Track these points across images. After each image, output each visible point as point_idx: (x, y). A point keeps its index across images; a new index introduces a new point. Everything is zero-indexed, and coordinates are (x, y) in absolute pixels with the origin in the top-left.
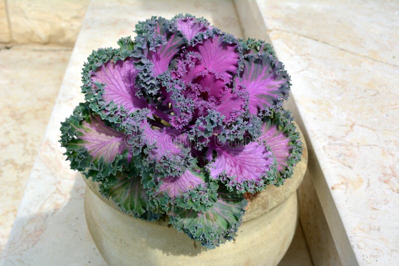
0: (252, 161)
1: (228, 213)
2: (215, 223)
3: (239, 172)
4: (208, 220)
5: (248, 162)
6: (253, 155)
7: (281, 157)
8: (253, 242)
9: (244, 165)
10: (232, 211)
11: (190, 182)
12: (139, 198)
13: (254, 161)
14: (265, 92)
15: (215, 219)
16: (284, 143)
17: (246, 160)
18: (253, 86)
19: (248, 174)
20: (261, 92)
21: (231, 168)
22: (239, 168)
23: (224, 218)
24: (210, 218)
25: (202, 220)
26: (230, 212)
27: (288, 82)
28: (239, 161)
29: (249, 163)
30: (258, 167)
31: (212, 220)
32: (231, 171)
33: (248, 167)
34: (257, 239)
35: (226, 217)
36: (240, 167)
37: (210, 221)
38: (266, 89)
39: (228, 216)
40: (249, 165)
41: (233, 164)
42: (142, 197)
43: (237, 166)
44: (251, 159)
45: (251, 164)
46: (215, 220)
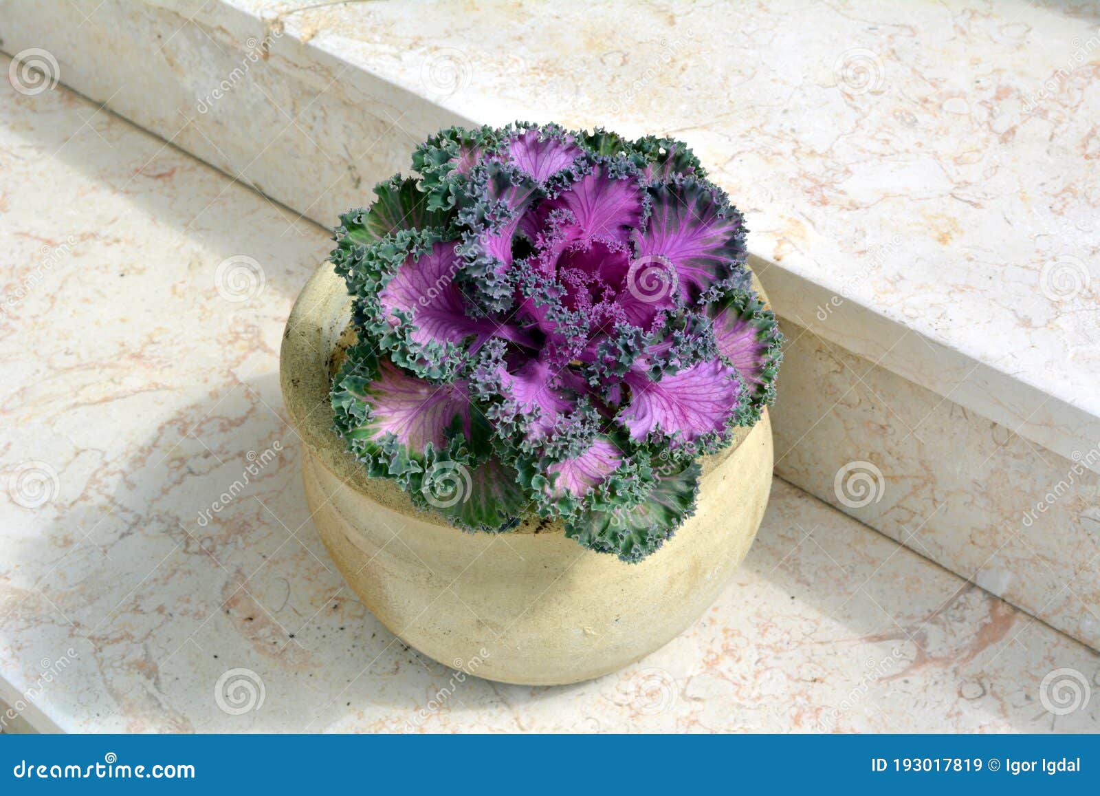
0: (699, 392)
1: (669, 495)
2: (646, 517)
3: (681, 418)
4: (635, 516)
5: (691, 394)
6: (698, 379)
7: (745, 368)
8: (698, 526)
9: (686, 402)
10: (674, 490)
11: (595, 455)
12: (487, 498)
13: (703, 391)
14: (701, 253)
15: (645, 511)
16: (747, 339)
17: (688, 391)
18: (674, 243)
19: (699, 420)
20: (692, 253)
21: (663, 414)
22: (677, 409)
23: (660, 504)
24: (638, 512)
25: (624, 519)
26: (671, 493)
27: (741, 227)
28: (675, 396)
29: (693, 397)
30: (713, 402)
32: (666, 419)
33: (695, 405)
34: (704, 515)
35: (666, 503)
36: (680, 408)
37: (639, 515)
38: (701, 246)
39: (669, 499)
40: (697, 401)
41: (665, 405)
42: (493, 495)
43: (674, 407)
44: (696, 388)
45: (700, 398)
46: (647, 513)
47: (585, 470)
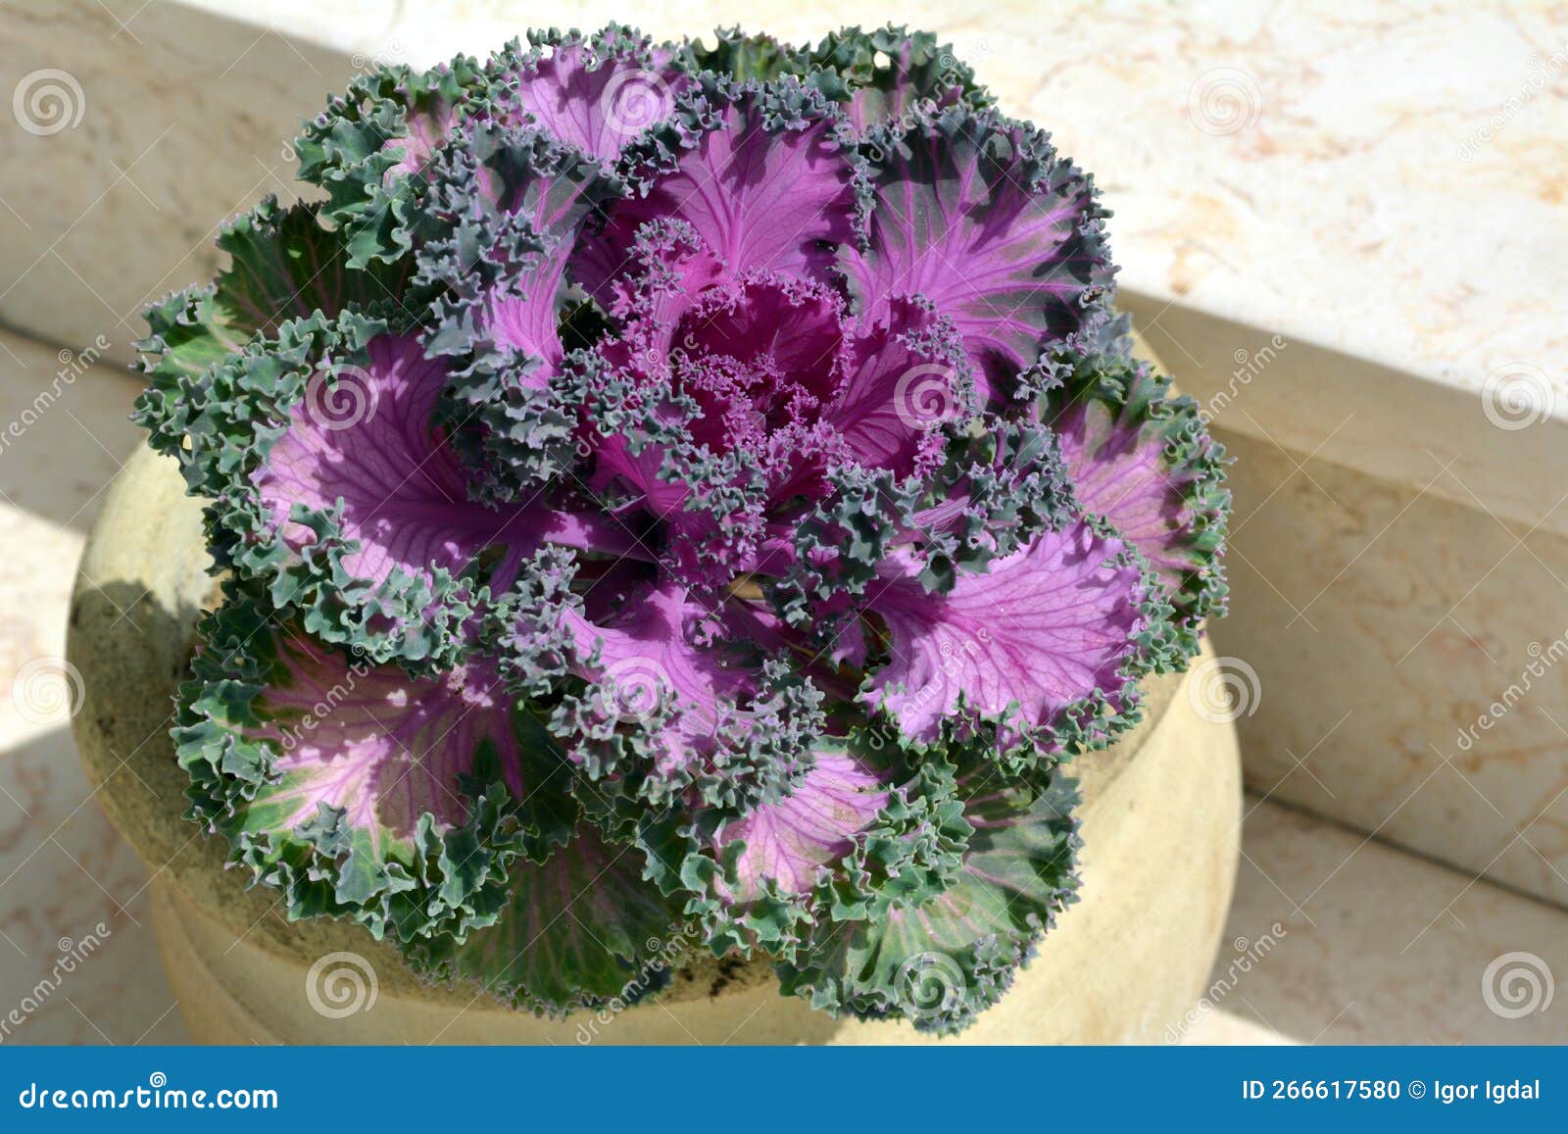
0: (1047, 607)
1: (1011, 860)
2: (967, 920)
3: (1014, 674)
4: (939, 921)
5: (1031, 613)
6: (1042, 577)
7: (1149, 537)
8: (1089, 921)
9: (1020, 636)
10: (1022, 847)
11: (823, 790)
13: (1057, 603)
14: (1005, 282)
15: (961, 906)
16: (1141, 469)
17: (1020, 608)
19: (1057, 672)
22: (1003, 654)
23: (995, 885)
24: (944, 912)
25: (914, 931)
26: (1018, 854)
27: (1091, 208)
28: (992, 624)
29: (1036, 621)
30: (1084, 626)
31: (953, 915)
32: (980, 680)
33: (1043, 640)
34: (1100, 899)
35: (1007, 881)
36: (1008, 650)
37: (947, 918)
39: (1013, 871)
40: (1045, 629)
41: (973, 648)
42: (597, 920)
43: (994, 649)
44: (1038, 599)
45: (1051, 620)
46: (967, 910)
47: (805, 827)
